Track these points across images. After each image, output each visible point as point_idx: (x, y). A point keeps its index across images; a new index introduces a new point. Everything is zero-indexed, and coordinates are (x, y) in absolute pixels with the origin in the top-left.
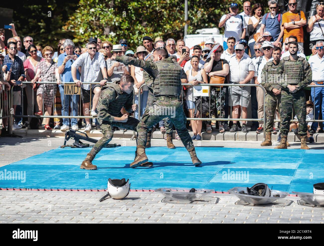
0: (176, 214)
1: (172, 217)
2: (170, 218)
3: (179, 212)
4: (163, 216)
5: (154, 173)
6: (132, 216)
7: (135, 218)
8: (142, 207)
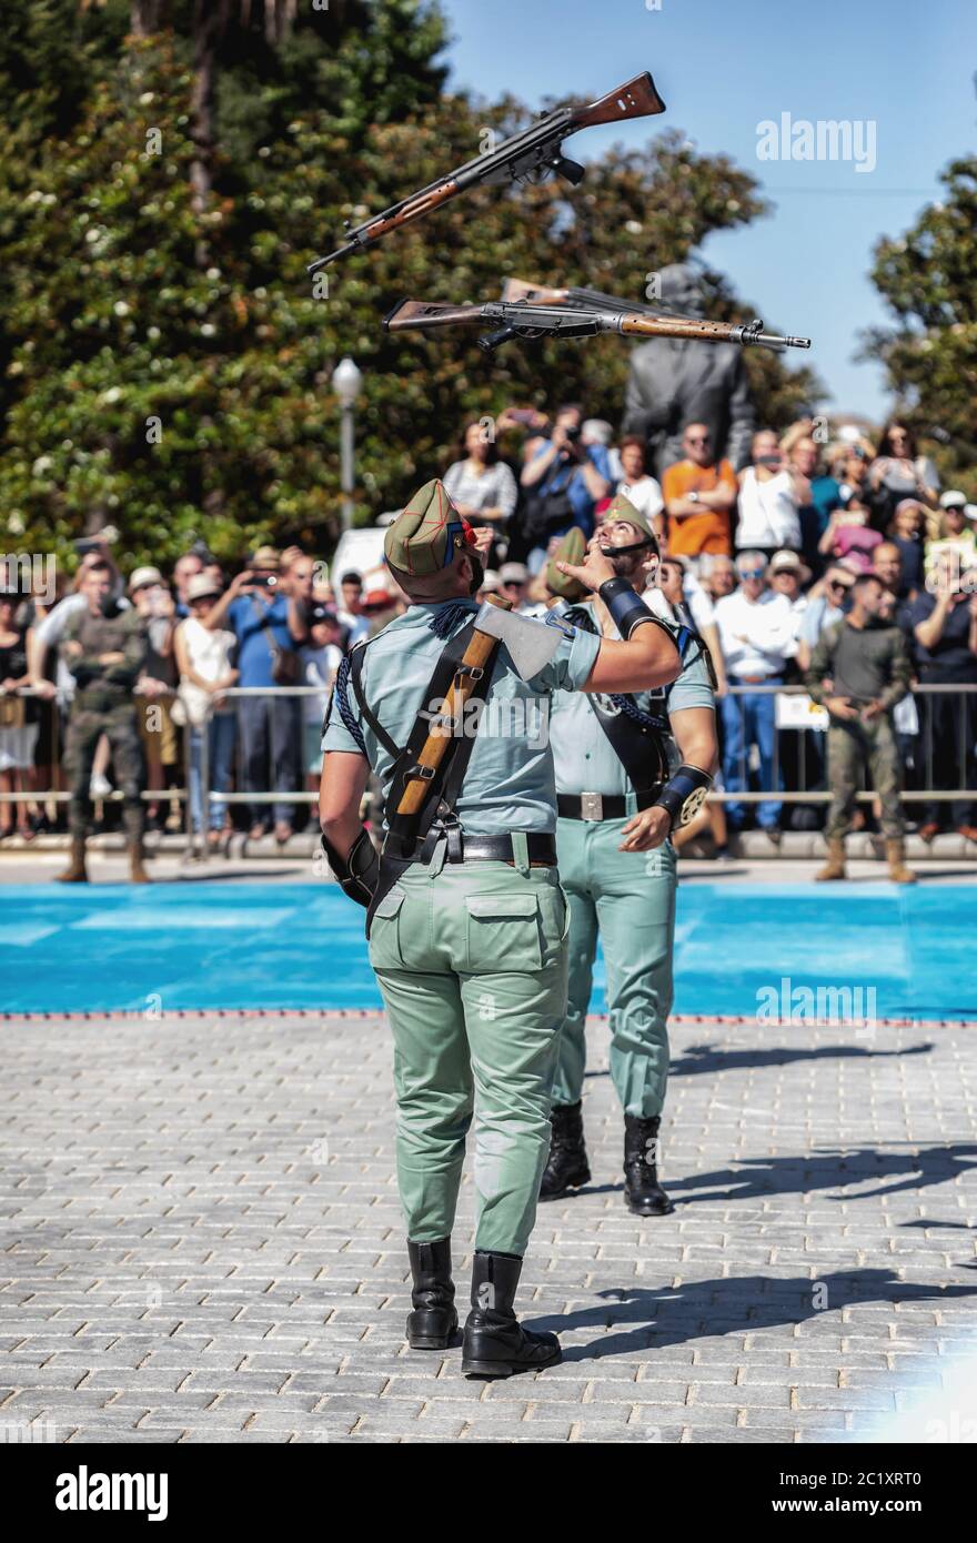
0: (320, 1077)
1: (308, 1087)
2: (302, 1090)
3: (328, 1073)
4: (283, 1085)
5: (250, 964)
6: (192, 1086)
7: (200, 1092)
8: (221, 1060)
